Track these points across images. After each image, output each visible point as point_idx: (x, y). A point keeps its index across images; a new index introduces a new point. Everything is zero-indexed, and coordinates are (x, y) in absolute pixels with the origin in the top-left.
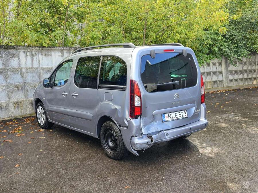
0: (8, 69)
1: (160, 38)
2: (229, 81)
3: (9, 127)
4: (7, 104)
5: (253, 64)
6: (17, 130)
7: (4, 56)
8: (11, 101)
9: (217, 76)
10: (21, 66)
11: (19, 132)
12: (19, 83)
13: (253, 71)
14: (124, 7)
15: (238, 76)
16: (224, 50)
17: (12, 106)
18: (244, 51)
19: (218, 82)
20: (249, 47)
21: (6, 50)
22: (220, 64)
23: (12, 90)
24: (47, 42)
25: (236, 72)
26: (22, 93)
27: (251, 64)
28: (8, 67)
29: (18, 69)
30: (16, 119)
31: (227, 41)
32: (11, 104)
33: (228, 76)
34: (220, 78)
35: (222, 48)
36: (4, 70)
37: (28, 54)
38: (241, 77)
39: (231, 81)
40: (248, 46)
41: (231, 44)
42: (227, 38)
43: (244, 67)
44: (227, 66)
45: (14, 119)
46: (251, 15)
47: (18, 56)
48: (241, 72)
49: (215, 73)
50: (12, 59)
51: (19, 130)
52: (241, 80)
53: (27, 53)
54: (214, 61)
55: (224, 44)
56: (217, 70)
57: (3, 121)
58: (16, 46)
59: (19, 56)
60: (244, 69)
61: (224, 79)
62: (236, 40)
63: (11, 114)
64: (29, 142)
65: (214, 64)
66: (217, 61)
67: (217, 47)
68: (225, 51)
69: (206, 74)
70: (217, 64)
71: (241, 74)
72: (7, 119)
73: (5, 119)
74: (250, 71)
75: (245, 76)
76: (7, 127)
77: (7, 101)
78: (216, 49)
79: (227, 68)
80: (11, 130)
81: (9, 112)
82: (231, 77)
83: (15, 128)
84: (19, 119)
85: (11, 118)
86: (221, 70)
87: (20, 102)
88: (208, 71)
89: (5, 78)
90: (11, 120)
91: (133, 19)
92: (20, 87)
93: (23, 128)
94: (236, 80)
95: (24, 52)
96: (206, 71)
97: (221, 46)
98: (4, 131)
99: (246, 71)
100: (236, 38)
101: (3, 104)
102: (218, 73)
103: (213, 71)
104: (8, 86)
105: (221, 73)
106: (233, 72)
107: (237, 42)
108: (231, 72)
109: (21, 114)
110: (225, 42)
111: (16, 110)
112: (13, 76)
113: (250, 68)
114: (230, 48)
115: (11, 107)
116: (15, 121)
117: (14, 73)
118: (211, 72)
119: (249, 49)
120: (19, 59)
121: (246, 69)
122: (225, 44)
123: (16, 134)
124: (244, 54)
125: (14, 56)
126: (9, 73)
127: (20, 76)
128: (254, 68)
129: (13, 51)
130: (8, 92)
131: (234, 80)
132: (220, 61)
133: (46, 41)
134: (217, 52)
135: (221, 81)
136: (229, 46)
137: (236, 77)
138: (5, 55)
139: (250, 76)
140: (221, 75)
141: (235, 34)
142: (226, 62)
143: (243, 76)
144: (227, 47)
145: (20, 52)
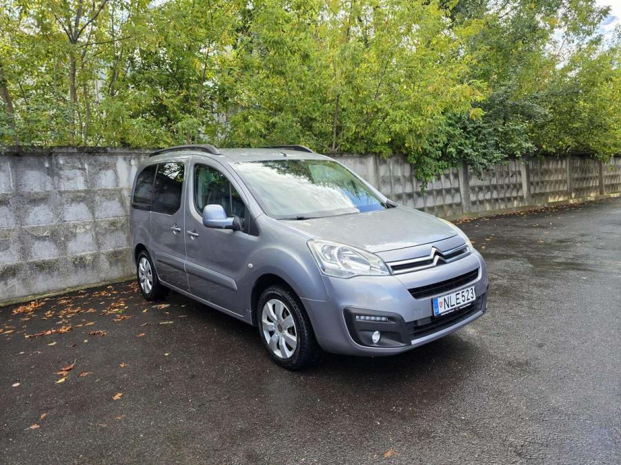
0: (95, 192)
1: (363, 133)
2: (470, 204)
3: (101, 301)
4: (96, 257)
5: (505, 175)
6: (115, 308)
7: (86, 166)
8: (103, 251)
9: (453, 196)
10: (121, 186)
11: (120, 312)
12: (117, 216)
13: (505, 187)
14: (300, 80)
15: (484, 196)
16: (466, 151)
17: (105, 260)
18: (497, 154)
19: (454, 206)
20: (502, 147)
21: (91, 156)
22: (456, 176)
23: (103, 231)
24: (167, 140)
25: (480, 188)
26: (123, 235)
27: (503, 176)
28: (96, 189)
29: (115, 190)
30: (114, 285)
31: (468, 136)
32: (103, 257)
33: (469, 195)
34: (457, 199)
35: (463, 148)
36: (87, 194)
37: (133, 162)
38: (488, 196)
39: (474, 203)
40: (500, 145)
41: (476, 141)
42: (468, 133)
43: (493, 180)
44: (467, 179)
45: (109, 285)
46: (506, 92)
47: (113, 167)
48: (488, 188)
49: (448, 191)
50: (103, 172)
51: (119, 307)
52: (489, 201)
53: (130, 161)
54: (447, 172)
55: (465, 143)
56: (453, 186)
57: (88, 289)
58: (109, 149)
59: (115, 167)
60: (492, 183)
61: (463, 201)
62: (484, 135)
63: (103, 275)
64: (141, 335)
65: (447, 176)
66: (451, 171)
67: (453, 147)
68: (467, 154)
69: (435, 193)
70: (452, 177)
71: (488, 191)
72: (95, 285)
73: (92, 286)
74: (502, 187)
75: (495, 195)
76: (95, 303)
77: (95, 251)
78: (452, 150)
79: (468, 183)
80: (104, 307)
81: (99, 272)
82: (473, 198)
83: (113, 304)
84: (120, 284)
85: (104, 283)
86: (457, 186)
87: (120, 252)
88: (438, 188)
89: (90, 208)
90: (104, 288)
91: (315, 101)
92: (119, 225)
93: (127, 303)
94: (481, 202)
95: (125, 159)
96: (435, 188)
97: (461, 145)
98: (91, 310)
99: (495, 187)
100: (484, 131)
101: (88, 258)
102: (453, 191)
103: (446, 187)
104: (95, 224)
105: (457, 190)
106: (477, 189)
107: (485, 137)
108: (473, 189)
109: (122, 274)
110: (466, 138)
111: (113, 268)
112: (105, 204)
113: (500, 182)
114: (475, 148)
115: (104, 264)
116: (111, 289)
117: (106, 198)
118: (442, 189)
119: (502, 150)
120: (116, 172)
121: (495, 183)
122: (467, 142)
123: (113, 316)
124: (496, 158)
125: (106, 167)
126: (97, 198)
127: (119, 205)
128: (507, 181)
129: (103, 159)
130: (96, 234)
131: (478, 203)
132: (455, 171)
133: (165, 138)
134: (454, 155)
135: (459, 205)
136: (473, 145)
137: (481, 196)
138: (90, 164)
139: (502, 196)
140: (458, 194)
141: (482, 126)
142: (466, 172)
143: (491, 195)
144: (470, 146)
145: (117, 158)
